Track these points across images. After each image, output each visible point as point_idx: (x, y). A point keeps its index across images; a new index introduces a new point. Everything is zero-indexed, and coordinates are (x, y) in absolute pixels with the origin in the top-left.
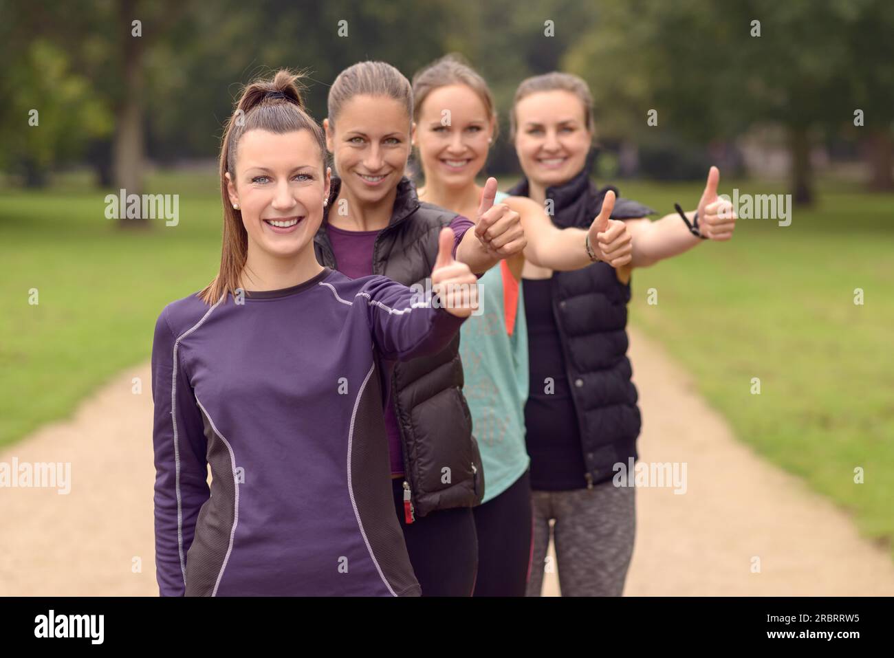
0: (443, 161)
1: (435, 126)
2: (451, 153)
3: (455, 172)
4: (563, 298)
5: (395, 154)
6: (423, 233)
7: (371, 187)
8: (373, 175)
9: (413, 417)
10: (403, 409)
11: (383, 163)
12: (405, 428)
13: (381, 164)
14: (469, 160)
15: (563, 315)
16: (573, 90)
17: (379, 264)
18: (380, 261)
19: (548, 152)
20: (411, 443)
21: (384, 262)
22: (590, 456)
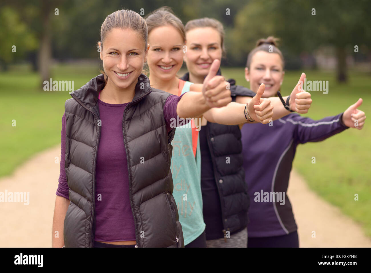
0: (160, 66)
1: (155, 48)
2: (163, 63)
3: (166, 72)
4: (213, 136)
5: (135, 61)
6: (152, 106)
7: (122, 80)
8: (123, 73)
9: (141, 209)
10: (136, 204)
11: (128, 66)
12: (136, 215)
13: (126, 67)
14: (173, 66)
15: (213, 145)
16: (215, 27)
17: (126, 122)
18: (126, 121)
19: (203, 59)
20: (140, 224)
21: (129, 121)
22: (226, 220)
